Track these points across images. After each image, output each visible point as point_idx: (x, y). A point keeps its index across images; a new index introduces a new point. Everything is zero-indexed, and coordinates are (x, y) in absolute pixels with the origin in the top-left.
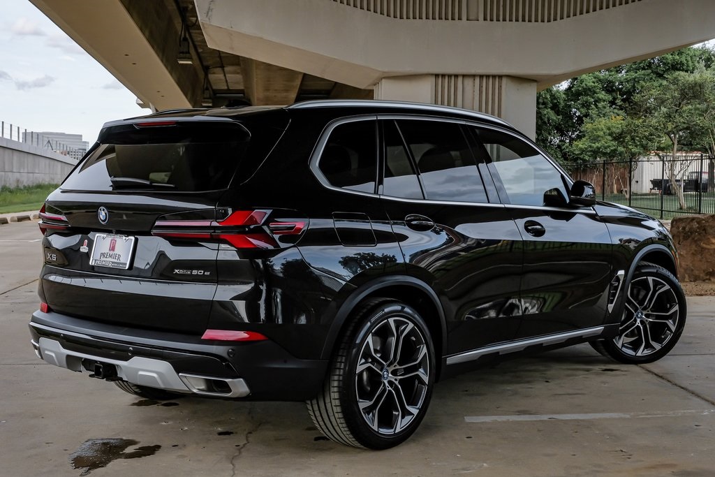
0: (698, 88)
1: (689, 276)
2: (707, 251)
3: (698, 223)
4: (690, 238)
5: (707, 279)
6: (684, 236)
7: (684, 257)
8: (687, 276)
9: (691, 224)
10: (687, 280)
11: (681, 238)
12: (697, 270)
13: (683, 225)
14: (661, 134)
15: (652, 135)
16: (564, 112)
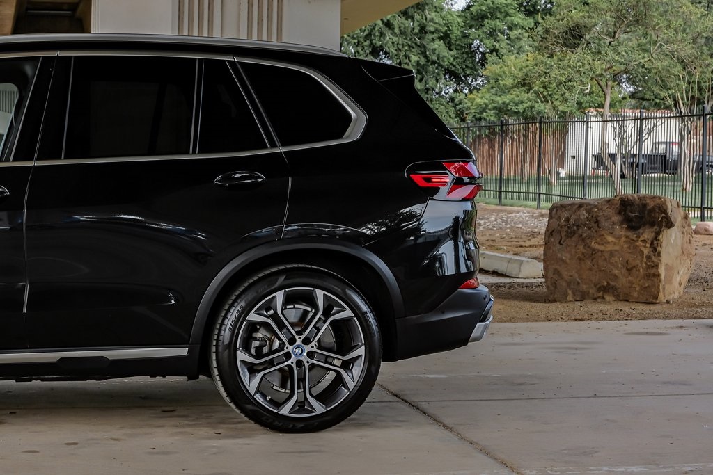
0: (642, 8)
1: (574, 294)
2: (600, 254)
3: (588, 211)
4: (576, 235)
5: (599, 297)
6: (567, 232)
7: (567, 263)
8: (570, 292)
9: (578, 213)
10: (570, 298)
11: (563, 234)
12: (585, 284)
13: (566, 214)
14: (584, 80)
15: (570, 81)
16: (459, 45)
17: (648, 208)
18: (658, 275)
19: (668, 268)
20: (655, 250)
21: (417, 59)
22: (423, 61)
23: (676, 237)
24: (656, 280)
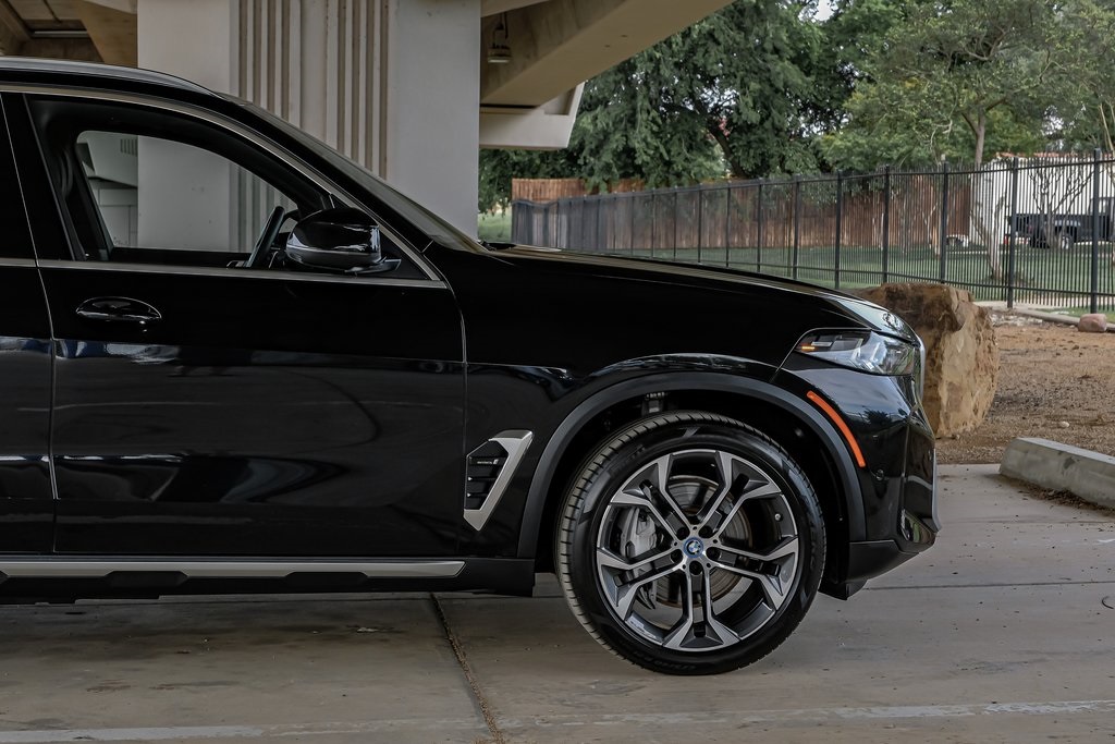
14: (944, 115)
15: (925, 118)
16: (822, 68)
17: (925, 302)
18: (938, 399)
19: (952, 387)
20: (934, 362)
21: (758, 86)
22: (768, 91)
23: (965, 343)
24: (934, 405)
